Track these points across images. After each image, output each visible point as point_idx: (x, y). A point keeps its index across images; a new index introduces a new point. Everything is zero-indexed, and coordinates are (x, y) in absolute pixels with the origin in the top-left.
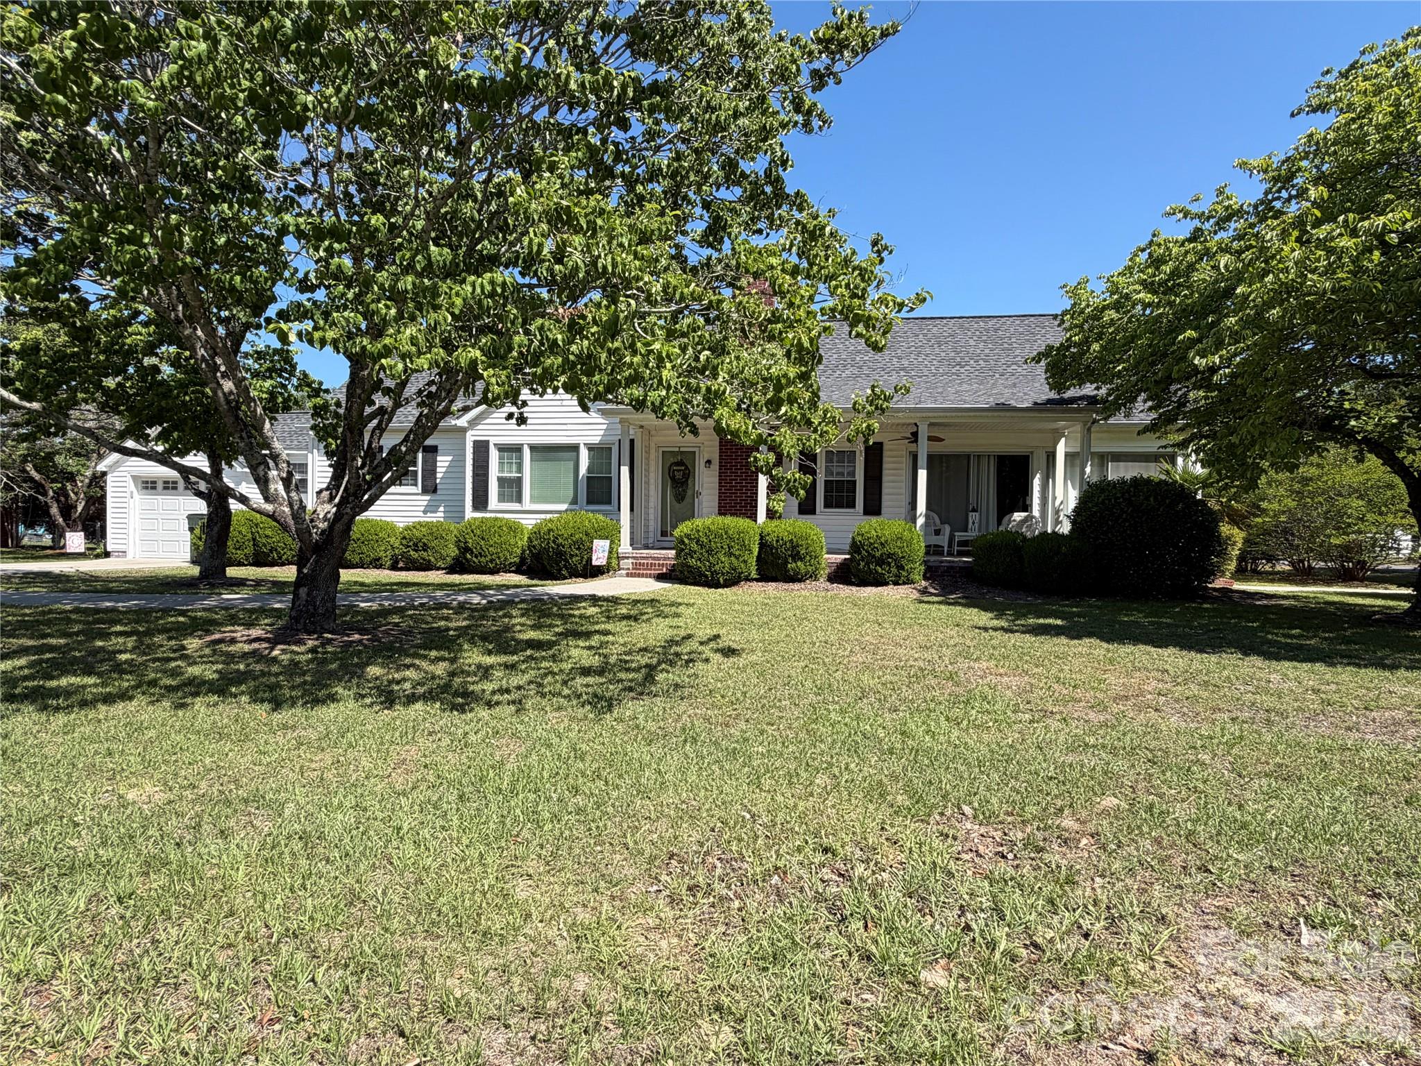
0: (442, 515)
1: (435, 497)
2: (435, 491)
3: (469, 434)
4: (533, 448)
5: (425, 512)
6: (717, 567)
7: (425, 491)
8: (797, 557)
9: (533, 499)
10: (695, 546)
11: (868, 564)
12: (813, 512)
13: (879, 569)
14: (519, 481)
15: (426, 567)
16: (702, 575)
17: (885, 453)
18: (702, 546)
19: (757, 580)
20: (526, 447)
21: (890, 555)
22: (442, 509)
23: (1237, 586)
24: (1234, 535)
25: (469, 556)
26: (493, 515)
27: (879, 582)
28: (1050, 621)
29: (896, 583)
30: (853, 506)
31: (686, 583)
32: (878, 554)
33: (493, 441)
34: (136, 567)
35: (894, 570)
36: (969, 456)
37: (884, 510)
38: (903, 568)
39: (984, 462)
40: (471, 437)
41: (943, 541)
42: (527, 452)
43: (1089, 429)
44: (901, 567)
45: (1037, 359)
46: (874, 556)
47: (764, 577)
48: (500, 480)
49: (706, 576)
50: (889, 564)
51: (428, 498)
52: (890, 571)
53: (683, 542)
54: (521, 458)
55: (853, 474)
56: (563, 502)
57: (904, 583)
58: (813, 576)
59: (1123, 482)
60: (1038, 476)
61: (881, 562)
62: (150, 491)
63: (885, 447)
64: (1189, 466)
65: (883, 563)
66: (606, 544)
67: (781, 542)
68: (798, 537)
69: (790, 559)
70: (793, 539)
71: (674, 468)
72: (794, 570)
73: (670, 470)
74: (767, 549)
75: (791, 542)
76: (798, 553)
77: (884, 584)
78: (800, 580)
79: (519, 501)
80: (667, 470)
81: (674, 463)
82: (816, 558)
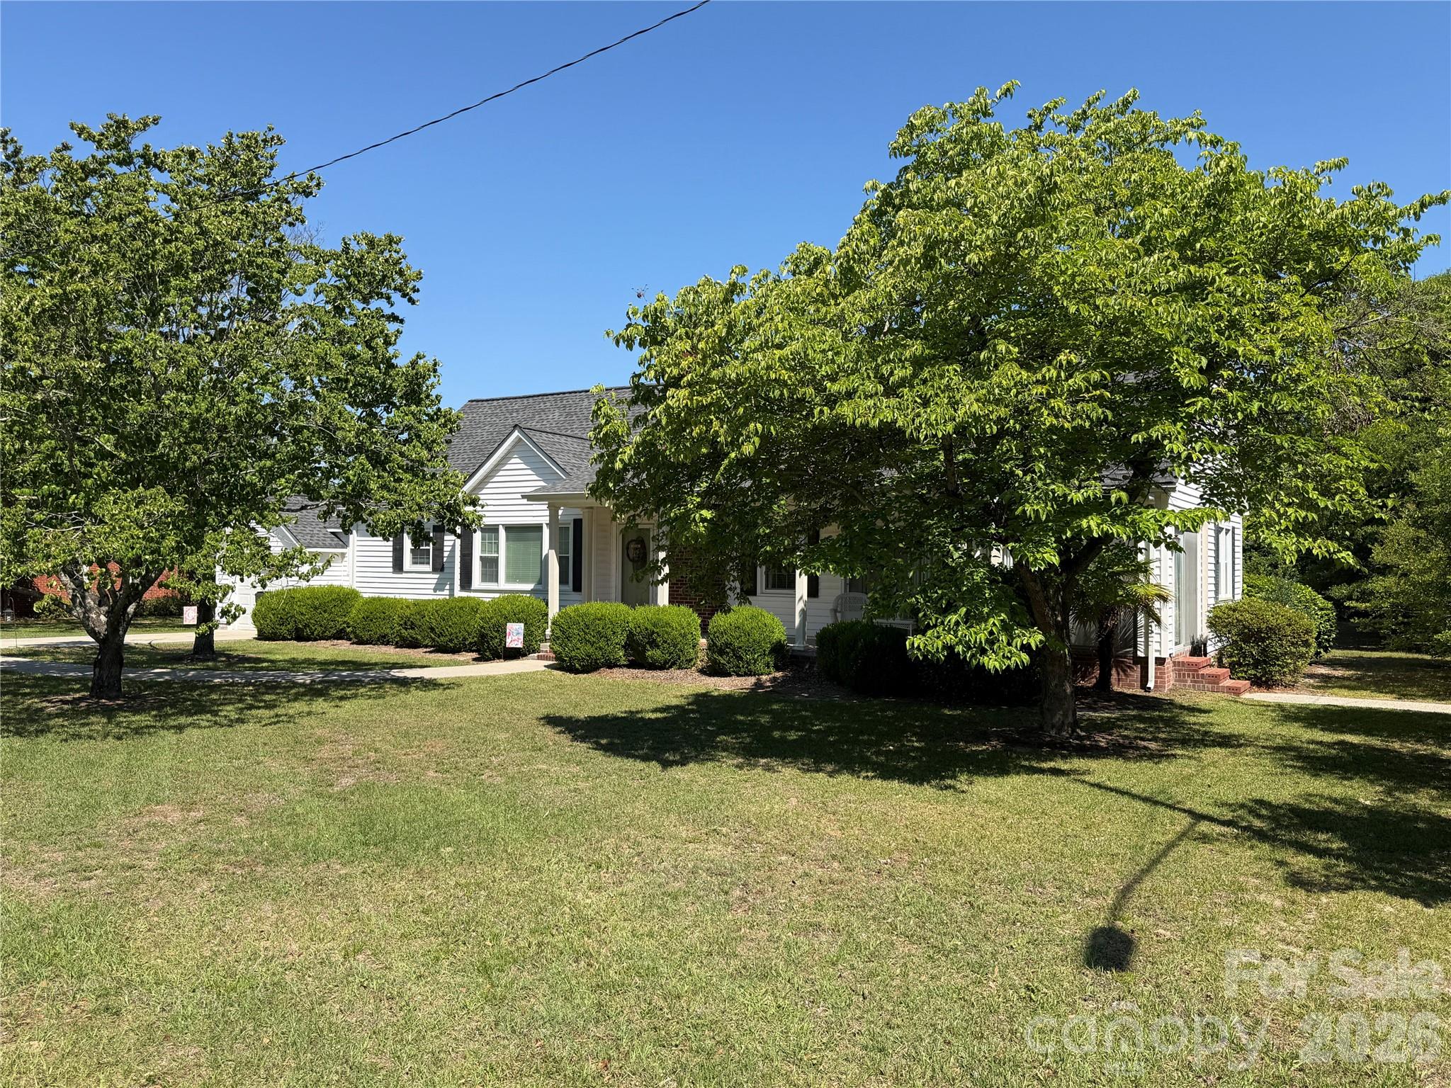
0: (448, 592)
1: (443, 575)
2: (442, 569)
4: (509, 529)
5: (435, 590)
7: (435, 570)
9: (510, 579)
12: (754, 592)
14: (496, 560)
20: (501, 527)
22: (447, 587)
34: (232, 638)
37: (821, 591)
42: (502, 533)
47: (632, 665)
48: (482, 558)
51: (437, 576)
54: (497, 538)
56: (532, 582)
66: (520, 627)
67: (638, 630)
68: (655, 625)
69: (648, 647)
70: (650, 627)
71: (632, 546)
72: (652, 658)
73: (628, 548)
74: (631, 635)
75: (647, 629)
76: (654, 641)
77: (728, 675)
78: (662, 667)
79: (497, 581)
80: (626, 548)
81: (632, 541)
82: (675, 646)
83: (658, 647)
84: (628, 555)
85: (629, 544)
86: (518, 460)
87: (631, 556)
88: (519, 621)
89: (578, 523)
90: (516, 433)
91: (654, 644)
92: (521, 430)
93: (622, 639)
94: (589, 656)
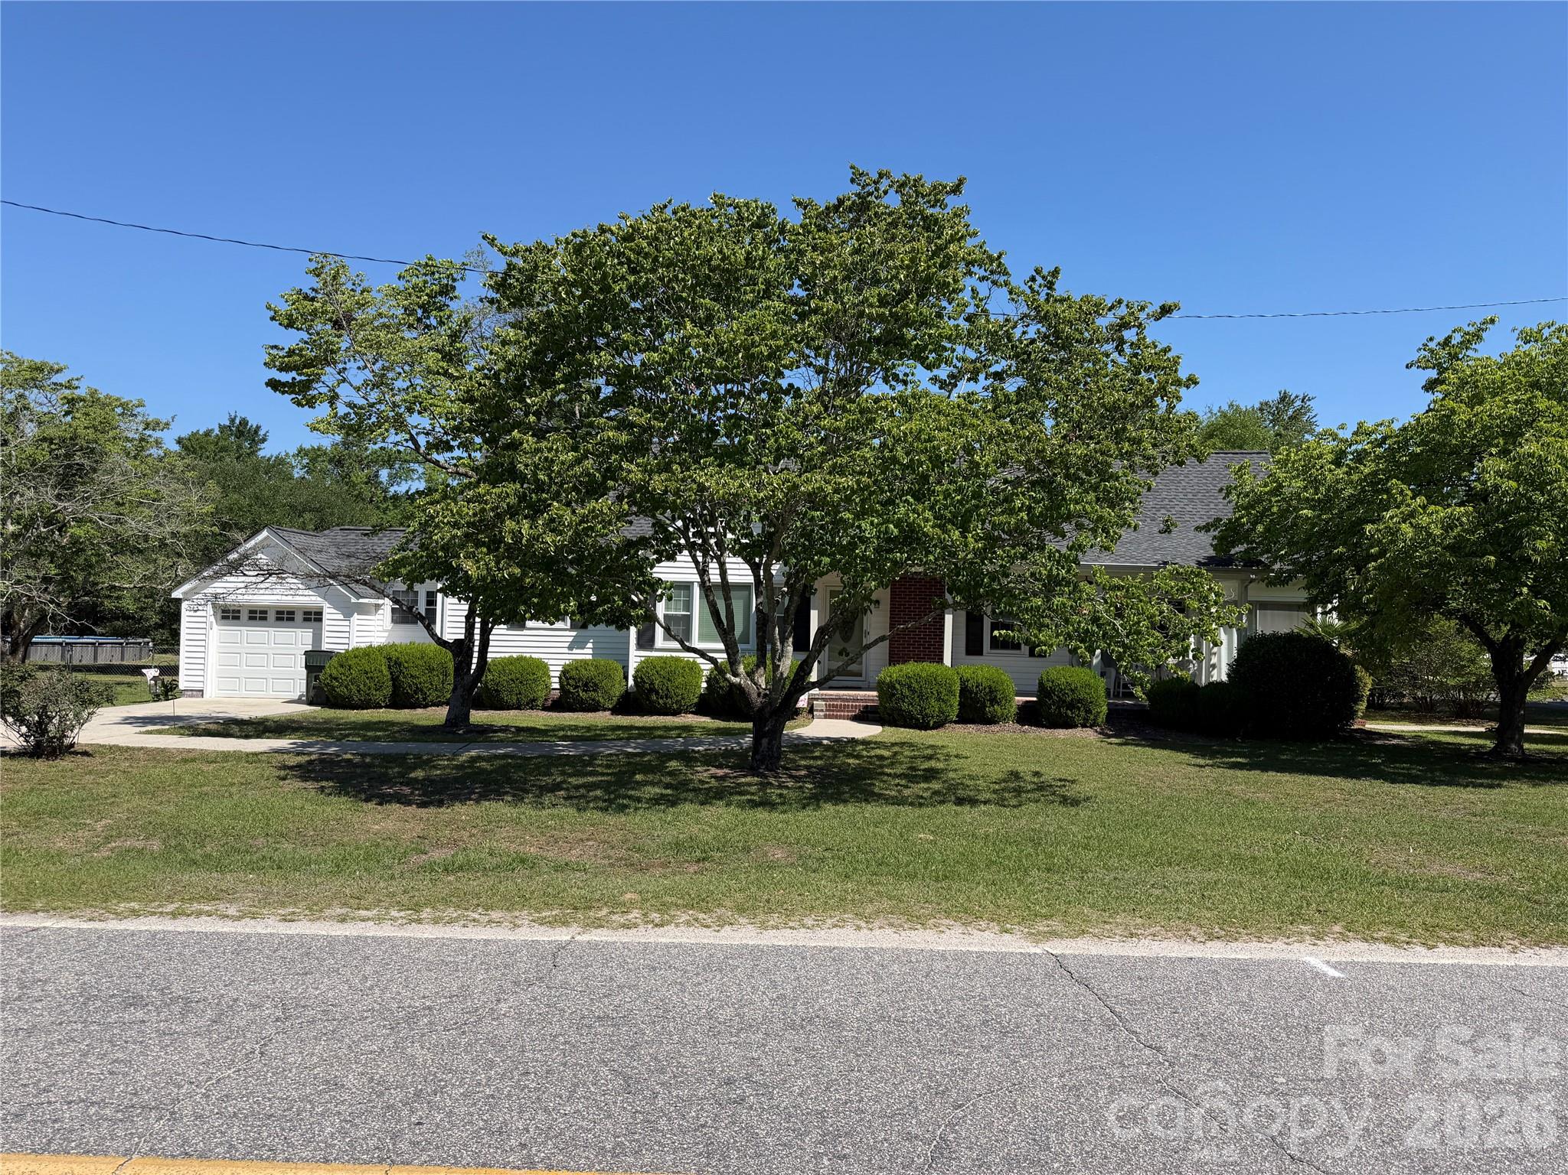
0: (591, 651)
1: (583, 632)
2: (585, 626)
5: (570, 648)
6: (928, 711)
7: (574, 626)
8: (994, 701)
9: (702, 638)
10: (906, 692)
11: (1059, 707)
12: (980, 653)
13: (1069, 712)
14: (688, 620)
15: (594, 707)
16: (912, 717)
18: (914, 691)
19: (956, 722)
20: (695, 584)
21: (1079, 701)
22: (590, 645)
23: (1370, 726)
24: (1367, 682)
25: (654, 697)
26: (661, 654)
27: (1068, 724)
28: (1239, 760)
29: (1084, 726)
30: (1019, 648)
31: (896, 726)
32: (1069, 699)
33: (663, 578)
35: (1083, 714)
38: (1090, 713)
43: (1246, 587)
44: (1088, 711)
45: (1207, 528)
46: (1064, 701)
47: (963, 719)
48: (667, 619)
49: (918, 719)
50: (1079, 709)
51: (574, 633)
52: (1079, 715)
53: (894, 688)
54: (690, 596)
58: (1005, 719)
59: (1275, 637)
61: (1071, 706)
62: (231, 621)
64: (1329, 618)
65: (1074, 707)
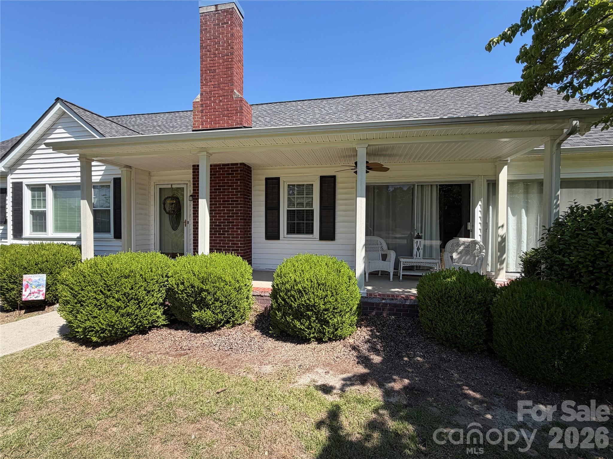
2: (5, 223)
3: (9, 177)
4: (55, 187)
9: (57, 229)
12: (277, 237)
14: (44, 214)
17: (338, 186)
20: (47, 186)
26: (26, 242)
30: (312, 233)
33: (25, 182)
35: (316, 325)
36: (414, 185)
37: (337, 236)
38: (326, 323)
39: (427, 191)
40: (10, 180)
41: (389, 266)
42: (49, 192)
44: (324, 322)
48: (32, 212)
50: (309, 318)
51: (2, 227)
55: (310, 204)
57: (330, 340)
60: (480, 203)
63: (338, 180)
66: (42, 278)
67: (181, 287)
68: (204, 281)
69: (195, 306)
70: (197, 283)
71: (168, 201)
72: (200, 320)
73: (164, 204)
74: (170, 293)
75: (193, 287)
76: (203, 300)
77: (306, 341)
78: (212, 329)
79: (45, 231)
80: (163, 204)
81: (168, 198)
82: (229, 303)
83: (208, 306)
84: (165, 209)
85: (165, 200)
86: (62, 131)
87: (167, 210)
88: (41, 271)
89: (117, 182)
90: (58, 106)
91: (203, 304)
92: (64, 102)
93: (159, 296)
94: (113, 326)
